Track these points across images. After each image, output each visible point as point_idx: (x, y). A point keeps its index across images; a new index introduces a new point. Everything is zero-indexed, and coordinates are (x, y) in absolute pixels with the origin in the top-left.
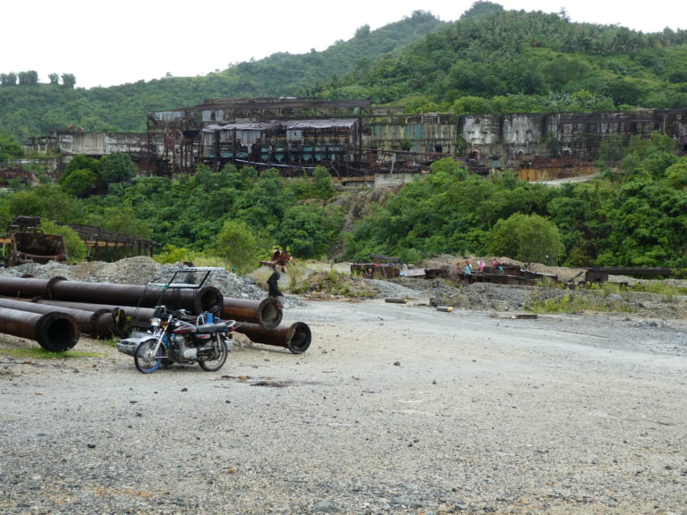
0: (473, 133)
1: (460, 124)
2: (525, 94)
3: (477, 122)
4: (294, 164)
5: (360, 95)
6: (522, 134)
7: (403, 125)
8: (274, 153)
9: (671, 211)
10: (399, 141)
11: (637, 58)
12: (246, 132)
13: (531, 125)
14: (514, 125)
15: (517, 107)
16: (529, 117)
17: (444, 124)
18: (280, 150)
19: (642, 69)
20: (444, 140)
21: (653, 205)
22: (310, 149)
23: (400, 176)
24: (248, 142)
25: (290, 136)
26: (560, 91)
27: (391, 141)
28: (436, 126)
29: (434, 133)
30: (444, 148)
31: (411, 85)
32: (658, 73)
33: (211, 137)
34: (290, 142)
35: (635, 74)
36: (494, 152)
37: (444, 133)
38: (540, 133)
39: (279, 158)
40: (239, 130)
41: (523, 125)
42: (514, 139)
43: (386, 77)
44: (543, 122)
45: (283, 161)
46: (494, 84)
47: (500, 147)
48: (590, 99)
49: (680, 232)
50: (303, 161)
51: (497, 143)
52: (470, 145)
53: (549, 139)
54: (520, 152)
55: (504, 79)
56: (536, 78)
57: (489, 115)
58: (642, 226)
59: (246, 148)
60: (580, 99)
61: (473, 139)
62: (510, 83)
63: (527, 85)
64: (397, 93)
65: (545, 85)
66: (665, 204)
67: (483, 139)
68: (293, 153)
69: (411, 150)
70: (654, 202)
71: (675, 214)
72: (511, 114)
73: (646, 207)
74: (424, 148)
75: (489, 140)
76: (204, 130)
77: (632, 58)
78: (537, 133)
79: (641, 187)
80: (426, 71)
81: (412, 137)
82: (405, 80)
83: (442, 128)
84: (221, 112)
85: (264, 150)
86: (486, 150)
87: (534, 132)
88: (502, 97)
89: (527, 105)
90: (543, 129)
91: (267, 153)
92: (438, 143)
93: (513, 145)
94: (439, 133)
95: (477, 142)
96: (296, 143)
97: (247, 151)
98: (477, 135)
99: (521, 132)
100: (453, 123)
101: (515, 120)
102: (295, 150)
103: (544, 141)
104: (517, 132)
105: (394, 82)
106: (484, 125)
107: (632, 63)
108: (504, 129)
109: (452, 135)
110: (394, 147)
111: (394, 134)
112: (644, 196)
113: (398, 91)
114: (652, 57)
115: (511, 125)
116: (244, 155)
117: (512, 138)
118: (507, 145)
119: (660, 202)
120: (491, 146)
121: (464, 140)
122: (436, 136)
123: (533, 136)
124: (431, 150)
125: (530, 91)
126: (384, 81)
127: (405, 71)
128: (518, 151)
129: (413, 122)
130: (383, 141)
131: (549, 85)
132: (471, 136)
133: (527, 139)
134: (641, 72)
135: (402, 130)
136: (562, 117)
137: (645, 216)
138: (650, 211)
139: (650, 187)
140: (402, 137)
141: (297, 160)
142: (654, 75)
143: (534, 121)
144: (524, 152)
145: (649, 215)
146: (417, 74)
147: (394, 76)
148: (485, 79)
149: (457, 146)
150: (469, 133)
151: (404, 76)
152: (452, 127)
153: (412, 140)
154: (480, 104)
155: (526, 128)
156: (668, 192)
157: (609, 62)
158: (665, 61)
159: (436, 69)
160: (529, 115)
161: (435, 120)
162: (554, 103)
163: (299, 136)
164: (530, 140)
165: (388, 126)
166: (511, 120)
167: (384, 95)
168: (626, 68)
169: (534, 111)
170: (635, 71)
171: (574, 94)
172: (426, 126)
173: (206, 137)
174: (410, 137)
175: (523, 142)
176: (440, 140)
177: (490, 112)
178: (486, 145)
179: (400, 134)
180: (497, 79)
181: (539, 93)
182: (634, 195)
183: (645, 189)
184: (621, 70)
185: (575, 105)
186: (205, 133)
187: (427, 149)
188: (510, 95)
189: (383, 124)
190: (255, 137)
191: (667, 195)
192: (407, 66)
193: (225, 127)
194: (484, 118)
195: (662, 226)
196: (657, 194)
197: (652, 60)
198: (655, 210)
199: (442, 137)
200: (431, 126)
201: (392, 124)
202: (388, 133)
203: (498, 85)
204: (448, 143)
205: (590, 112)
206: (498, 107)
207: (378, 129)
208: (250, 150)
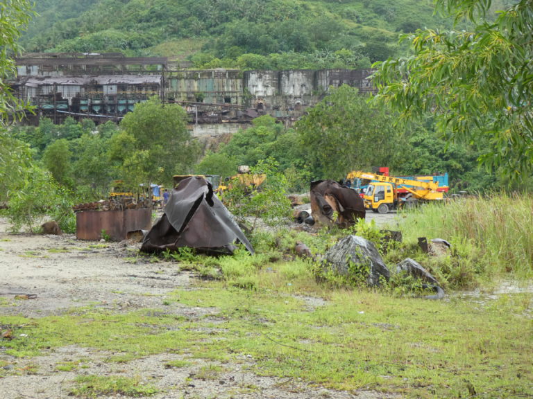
0: (257, 86)
1: (245, 78)
2: (295, 51)
3: (260, 77)
4: (109, 114)
5: (119, 39)
6: (298, 87)
7: (196, 79)
8: (92, 105)
9: (444, 157)
10: (193, 93)
11: (371, 6)
12: (66, 87)
13: (305, 80)
14: (291, 80)
15: (291, 64)
16: (303, 73)
17: (232, 78)
18: (97, 102)
19: (375, 17)
20: (232, 92)
21: (431, 152)
22: (124, 102)
23: (214, 126)
24: (69, 95)
25: (106, 90)
26: (324, 50)
27: (187, 93)
28: (225, 80)
29: (223, 86)
30: (232, 99)
31: (167, 31)
32: (390, 20)
33: (34, 91)
34: (107, 95)
35: (369, 21)
36: (275, 103)
37: (232, 86)
38: (312, 87)
39: (97, 109)
40: (60, 85)
41: (298, 80)
42: (291, 92)
43: (140, 21)
44: (314, 77)
45: (100, 112)
46: (267, 42)
47: (280, 98)
48: (350, 57)
49: (450, 171)
50: (118, 112)
51: (277, 95)
52: (255, 96)
53: (320, 91)
54: (298, 103)
55: (275, 37)
56: (303, 38)
57: (270, 72)
58: (425, 167)
59: (66, 100)
60: (342, 57)
61: (257, 92)
62: (281, 41)
63: (295, 44)
64: (154, 38)
65: (310, 43)
66: (439, 152)
67: (265, 92)
68: (110, 105)
69: (204, 102)
70: (431, 151)
71: (447, 159)
72: (288, 71)
73: (427, 154)
74: (215, 99)
75: (270, 91)
76: (27, 84)
77: (366, 6)
78: (310, 86)
79: (423, 141)
80: (180, 17)
81: (204, 90)
82: (160, 25)
83: (230, 82)
84: (36, 68)
85: (82, 102)
86: (268, 101)
87: (307, 86)
88: (277, 54)
89: (299, 61)
90: (315, 83)
91: (86, 105)
92: (227, 94)
93: (290, 96)
94: (228, 86)
95: (261, 94)
96: (111, 97)
97: (67, 104)
98: (260, 88)
99: (297, 85)
100: (240, 78)
101: (291, 76)
102: (111, 102)
103: (315, 94)
104: (294, 86)
105: (149, 27)
106: (265, 80)
107: (366, 11)
108: (282, 83)
109: (239, 88)
110: (189, 98)
111: (189, 87)
112: (425, 147)
113: (156, 36)
114: (383, 6)
115: (289, 80)
116: (65, 106)
117: (289, 90)
118: (286, 97)
119: (436, 151)
120: (273, 97)
121: (249, 93)
122: (226, 89)
123: (307, 89)
124: (221, 101)
125: (299, 48)
126: (139, 25)
127: (159, 17)
128: (296, 103)
129: (205, 77)
130: (179, 93)
131: (314, 43)
132: (255, 89)
133: (302, 92)
134: (375, 19)
135: (196, 84)
136: (330, 73)
137: (427, 161)
138: (430, 157)
139: (428, 140)
140: (196, 89)
141: (112, 111)
142: (386, 22)
143: (307, 77)
144: (301, 103)
145: (429, 160)
146: (172, 20)
147: (148, 21)
148: (261, 38)
149: (243, 97)
150: (253, 86)
151: (159, 21)
152: (239, 81)
153: (204, 92)
154: (260, 61)
155: (301, 83)
156: (440, 144)
157: (346, 9)
158: (395, 9)
159: (190, 16)
160: (303, 71)
161: (224, 75)
162: (321, 60)
163: (114, 90)
164: (305, 92)
165: (183, 81)
166: (288, 76)
167: (143, 39)
168: (361, 16)
169: (305, 68)
170: (370, 18)
171: (337, 52)
172: (216, 80)
173: (29, 90)
174: (203, 89)
175: (298, 94)
176: (229, 92)
177: (269, 69)
178: (268, 97)
179: (194, 87)
180: (270, 38)
181: (305, 50)
182: (417, 146)
183: (425, 142)
184: (357, 17)
185: (339, 63)
186: (28, 87)
187: (217, 100)
188: (284, 53)
189: (179, 78)
190: (74, 91)
191: (440, 146)
192: (161, 12)
193: (45, 82)
194: (265, 74)
195: (439, 167)
196: (433, 145)
197: (384, 8)
198: (433, 156)
199: (230, 89)
200: (221, 80)
201: (186, 78)
202: (183, 86)
203: (272, 43)
204: (235, 94)
205: (351, 68)
206: (275, 63)
207: (174, 82)
208: (70, 103)
